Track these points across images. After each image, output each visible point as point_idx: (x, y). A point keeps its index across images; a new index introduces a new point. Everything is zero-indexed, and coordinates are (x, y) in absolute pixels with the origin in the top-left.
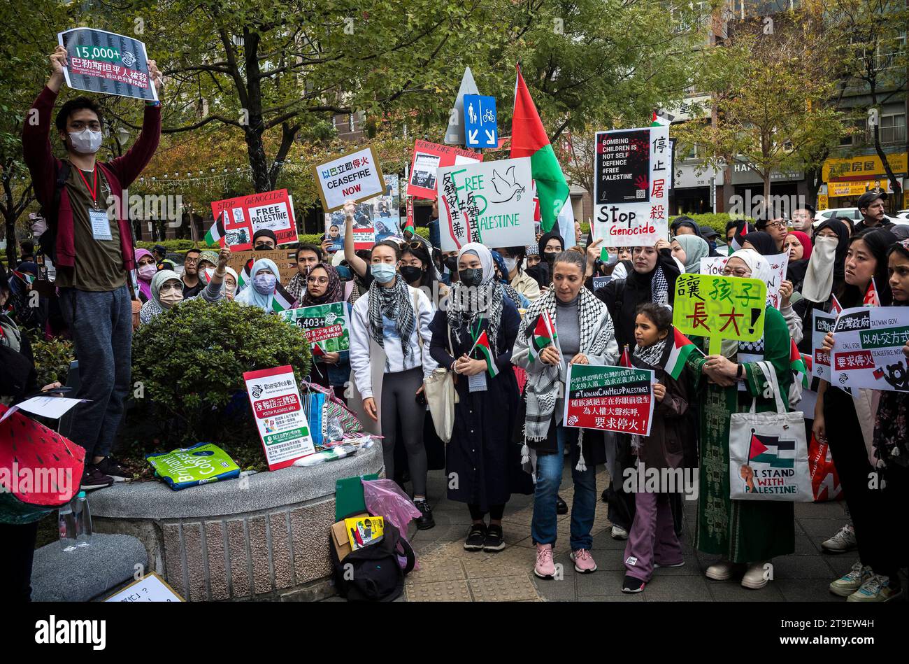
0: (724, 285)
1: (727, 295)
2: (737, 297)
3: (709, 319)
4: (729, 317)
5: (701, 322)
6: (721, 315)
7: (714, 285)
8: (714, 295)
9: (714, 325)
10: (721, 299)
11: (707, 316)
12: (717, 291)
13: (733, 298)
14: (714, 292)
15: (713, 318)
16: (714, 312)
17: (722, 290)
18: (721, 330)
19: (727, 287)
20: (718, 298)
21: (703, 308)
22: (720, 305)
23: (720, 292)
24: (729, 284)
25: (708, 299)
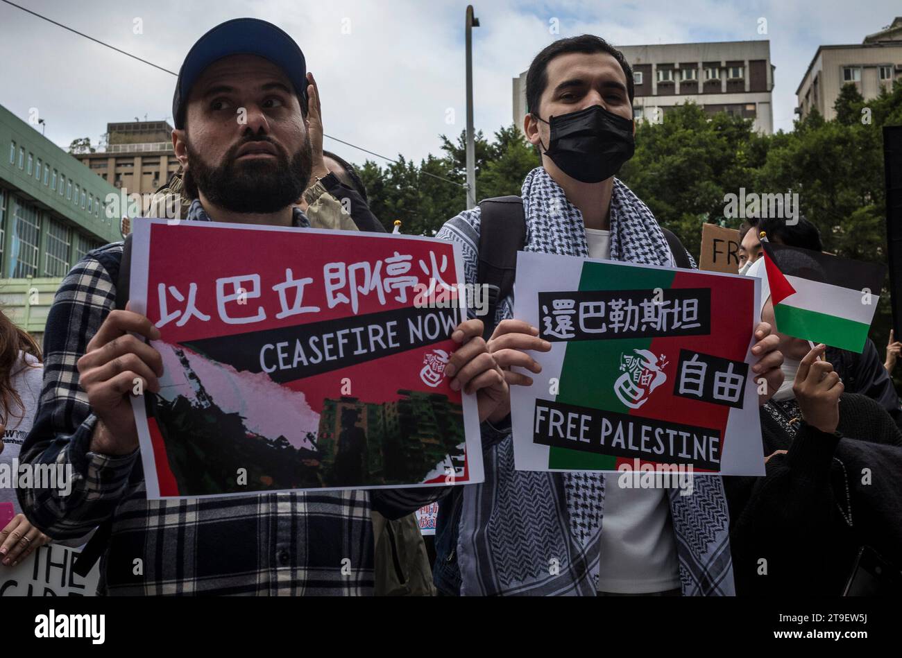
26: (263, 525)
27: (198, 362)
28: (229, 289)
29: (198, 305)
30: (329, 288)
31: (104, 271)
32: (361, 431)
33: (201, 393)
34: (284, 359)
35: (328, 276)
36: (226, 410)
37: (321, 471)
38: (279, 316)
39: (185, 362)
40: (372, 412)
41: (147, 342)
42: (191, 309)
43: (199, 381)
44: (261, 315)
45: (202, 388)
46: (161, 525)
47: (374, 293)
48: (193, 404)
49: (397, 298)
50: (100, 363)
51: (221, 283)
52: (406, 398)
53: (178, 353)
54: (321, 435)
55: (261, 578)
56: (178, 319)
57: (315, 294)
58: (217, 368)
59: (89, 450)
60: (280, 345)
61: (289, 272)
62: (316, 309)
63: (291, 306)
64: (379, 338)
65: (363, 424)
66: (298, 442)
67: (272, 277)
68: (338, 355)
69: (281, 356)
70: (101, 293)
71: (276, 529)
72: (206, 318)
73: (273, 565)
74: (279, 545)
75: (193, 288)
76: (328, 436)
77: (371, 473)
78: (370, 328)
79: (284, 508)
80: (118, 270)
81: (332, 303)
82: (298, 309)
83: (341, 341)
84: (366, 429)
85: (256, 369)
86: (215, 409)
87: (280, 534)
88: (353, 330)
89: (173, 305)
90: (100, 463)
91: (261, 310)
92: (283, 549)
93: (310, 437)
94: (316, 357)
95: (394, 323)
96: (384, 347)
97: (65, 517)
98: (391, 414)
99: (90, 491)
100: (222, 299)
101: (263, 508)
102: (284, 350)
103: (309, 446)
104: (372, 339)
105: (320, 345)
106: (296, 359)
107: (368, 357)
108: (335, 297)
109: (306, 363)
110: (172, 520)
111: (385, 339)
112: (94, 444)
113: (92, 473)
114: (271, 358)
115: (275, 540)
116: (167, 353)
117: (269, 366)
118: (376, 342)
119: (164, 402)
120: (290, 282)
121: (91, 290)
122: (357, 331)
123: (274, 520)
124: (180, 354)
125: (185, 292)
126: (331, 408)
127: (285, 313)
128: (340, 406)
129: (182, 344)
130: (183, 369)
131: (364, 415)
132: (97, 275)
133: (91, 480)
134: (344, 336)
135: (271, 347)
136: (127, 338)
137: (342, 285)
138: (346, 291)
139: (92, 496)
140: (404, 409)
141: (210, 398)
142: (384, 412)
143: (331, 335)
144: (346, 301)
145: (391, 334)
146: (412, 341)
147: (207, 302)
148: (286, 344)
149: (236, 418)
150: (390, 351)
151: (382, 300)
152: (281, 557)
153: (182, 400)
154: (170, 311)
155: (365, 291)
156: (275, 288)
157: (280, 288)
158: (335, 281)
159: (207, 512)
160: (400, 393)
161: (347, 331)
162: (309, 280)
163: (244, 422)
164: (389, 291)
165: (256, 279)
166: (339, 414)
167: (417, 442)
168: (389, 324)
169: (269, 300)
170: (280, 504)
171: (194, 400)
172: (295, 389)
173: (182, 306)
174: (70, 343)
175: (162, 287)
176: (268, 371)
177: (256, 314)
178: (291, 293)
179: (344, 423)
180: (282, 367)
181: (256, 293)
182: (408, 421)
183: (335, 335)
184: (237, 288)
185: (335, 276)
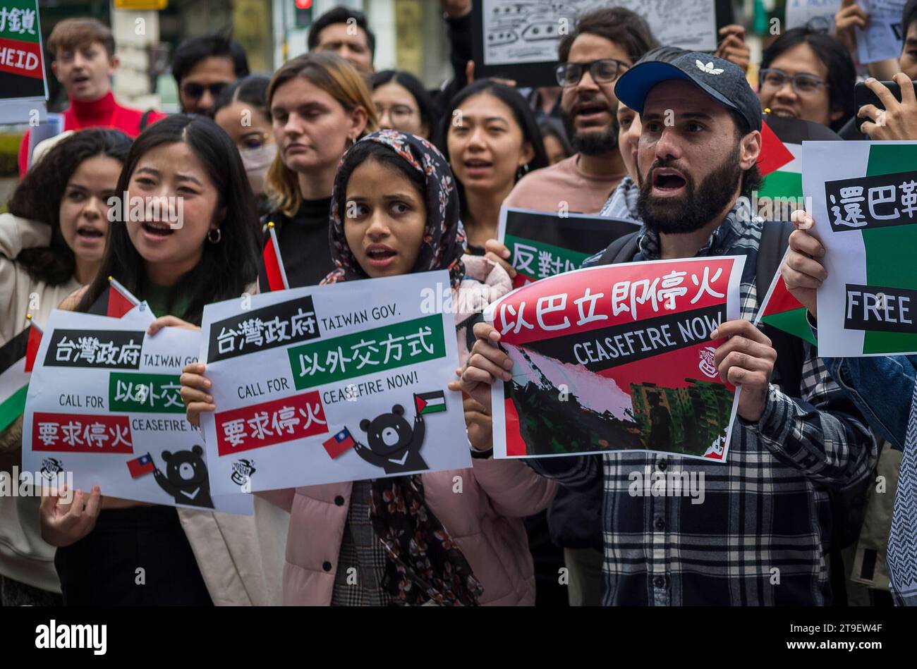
27: (536, 357)
30: (615, 300)
32: (665, 409)
33: (543, 379)
34: (591, 354)
35: (615, 291)
36: (564, 391)
37: (643, 438)
38: (579, 323)
39: (527, 358)
40: (669, 395)
42: (521, 322)
43: (540, 371)
44: (567, 324)
45: (543, 376)
47: (649, 302)
48: (540, 387)
49: (668, 306)
52: (693, 385)
53: (521, 352)
54: (636, 411)
56: (514, 328)
58: (549, 361)
60: (585, 345)
62: (605, 317)
64: (657, 338)
65: (665, 403)
68: (630, 351)
72: (531, 327)
76: (641, 411)
77: (676, 442)
78: (649, 330)
81: (616, 312)
82: (592, 317)
83: (630, 342)
84: (668, 408)
85: (575, 363)
86: (555, 391)
88: (636, 333)
91: (566, 319)
93: (627, 411)
94: (614, 353)
95: (667, 326)
96: (664, 345)
98: (684, 397)
102: (589, 348)
103: (628, 418)
104: (652, 340)
105: (613, 344)
106: (600, 356)
107: (652, 353)
108: (618, 306)
109: (608, 358)
111: (662, 338)
116: (513, 352)
117: (584, 360)
118: (656, 342)
119: (519, 387)
122: (640, 333)
124: (522, 352)
126: (637, 390)
128: (643, 389)
129: (522, 345)
130: (528, 363)
131: (664, 396)
134: (630, 337)
135: (580, 346)
137: (623, 298)
138: (627, 302)
140: (693, 393)
141: (550, 383)
142: (679, 395)
143: (620, 337)
144: (627, 309)
145: (666, 336)
146: (686, 341)
148: (589, 344)
149: (571, 398)
150: (669, 348)
151: (656, 308)
153: (532, 385)
155: (642, 301)
158: (619, 295)
160: (687, 380)
161: (631, 334)
164: (661, 300)
166: (645, 395)
167: (705, 421)
168: (663, 327)
171: (540, 385)
172: (606, 376)
176: (583, 363)
177: (563, 322)
179: (650, 402)
180: (592, 360)
182: (699, 406)
183: (623, 336)
184: (551, 304)
185: (620, 291)
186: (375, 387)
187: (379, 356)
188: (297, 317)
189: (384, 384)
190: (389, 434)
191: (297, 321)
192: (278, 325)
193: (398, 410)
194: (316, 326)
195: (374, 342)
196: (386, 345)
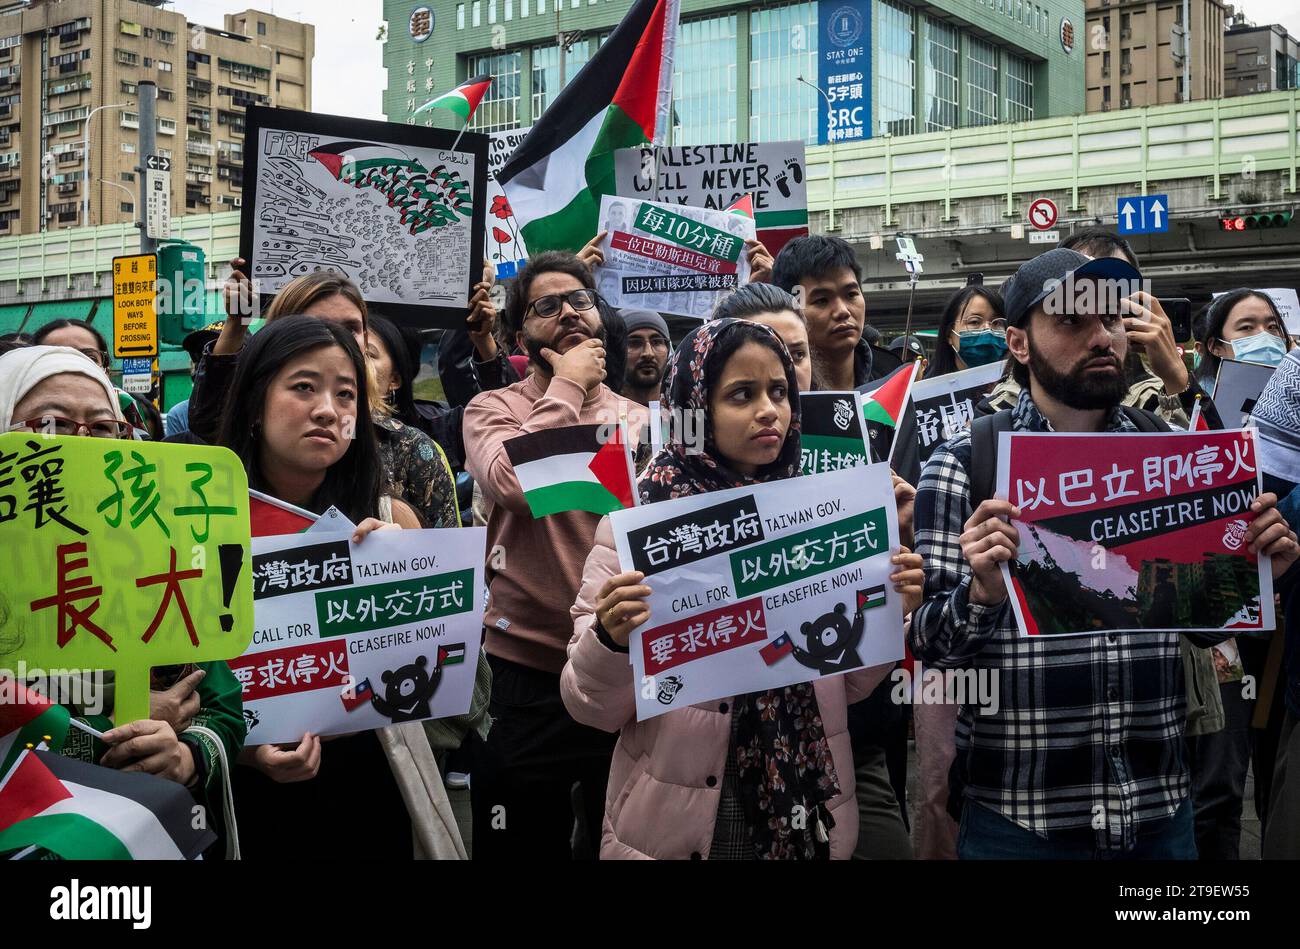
0: (139, 472)
1: (151, 509)
2: (179, 511)
3: (105, 600)
4: (163, 586)
5: (83, 618)
6: (141, 583)
7: (109, 473)
8: (111, 511)
9: (123, 620)
10: (136, 524)
11: (98, 591)
12: (118, 496)
13: (168, 517)
14: (109, 501)
15: (119, 598)
16: (119, 572)
17: (135, 490)
18: (146, 637)
19: (147, 478)
20: (127, 518)
21: (83, 563)
22: (134, 545)
23: (130, 500)
24: (151, 468)
25: (95, 523)
26: (1096, 671)
27: (1046, 536)
28: (1069, 481)
29: (1045, 494)
30: (1147, 476)
31: (959, 465)
32: (1173, 585)
33: (1048, 558)
34: (1109, 531)
35: (1146, 467)
36: (1066, 570)
37: (1140, 616)
38: (1106, 499)
39: (1036, 536)
40: (1181, 570)
41: (1009, 523)
42: (1041, 497)
43: (1046, 549)
44: (1093, 499)
45: (1048, 554)
46: (1015, 666)
47: (1184, 479)
48: (1042, 566)
49: (1204, 482)
50: (977, 539)
51: (1062, 477)
52: (1210, 559)
53: (1031, 529)
54: (1139, 588)
55: (1096, 711)
56: (1032, 504)
57: (1135, 482)
58: (1059, 538)
59: (968, 602)
60: (1106, 521)
61: (1115, 466)
62: (1136, 493)
63: (1115, 491)
64: (1187, 513)
65: (1174, 580)
66: (1121, 594)
67: (1101, 470)
68: (1153, 526)
69: (1107, 528)
70: (958, 483)
71: (1106, 673)
72: (1052, 503)
73: (1105, 701)
74: (1109, 685)
75: (1042, 481)
76: (1146, 589)
77: (1180, 618)
78: (1180, 505)
79: (1112, 656)
80: (970, 462)
81: (1149, 488)
82: (1121, 493)
83: (1156, 516)
84: (1176, 584)
85: (1088, 539)
86: (1057, 569)
87: (1110, 676)
88: (1166, 507)
89: (1028, 494)
90: (978, 611)
91: (1093, 495)
92: (1113, 688)
93: (1131, 590)
94: (1135, 528)
95: (1201, 500)
96: (1192, 519)
97: (950, 654)
98: (1198, 571)
99: (970, 632)
100: (1063, 489)
101: (1095, 656)
102: (1109, 524)
103: (1130, 597)
104: (1181, 513)
105: (1138, 520)
106: (1119, 531)
107: (1178, 527)
108: (1151, 483)
109: (1127, 533)
110: (1023, 663)
111: (1192, 513)
112: (971, 597)
113: (973, 619)
114: (1100, 530)
115: (1106, 681)
116: (1022, 529)
117: (1098, 536)
118: (1185, 516)
119: (1021, 565)
120: (1116, 474)
121: (950, 480)
122: (1169, 508)
123: (1104, 666)
124: (1032, 529)
125: (1036, 485)
126: (1147, 567)
127: (1111, 496)
128: (1154, 566)
129: (1034, 523)
130: (1034, 540)
131: (1175, 573)
132: (954, 467)
133: (972, 624)
134: (1158, 512)
135: (1100, 522)
136: (993, 521)
137: (1158, 473)
138: (1161, 478)
139: (971, 637)
140: (1208, 567)
141: (1054, 562)
142: (1191, 570)
143: (1148, 512)
144: (1161, 485)
145: (1197, 510)
146: (1216, 514)
147: (1052, 491)
148: (1111, 519)
149: (1073, 576)
150: (1196, 523)
151: (1191, 483)
152: (1111, 695)
153: (1034, 563)
154: (1025, 500)
155: (1176, 477)
156: (1103, 479)
157: (1108, 479)
158: (1151, 471)
159: (1050, 658)
160: (1205, 555)
161: (1161, 508)
162: (1131, 472)
163: (1080, 579)
164: (1197, 476)
165: (1089, 472)
166: (1154, 573)
167: (1218, 594)
168: (1196, 502)
169: (1099, 488)
170: (1109, 653)
171: (1042, 564)
172: (1119, 553)
173: (1034, 495)
174: (938, 522)
175: (1019, 482)
176: (1096, 539)
177: (1088, 498)
178: (1116, 482)
179: (1158, 579)
180: (1108, 537)
181: (1089, 483)
182: (1212, 580)
183: (1151, 511)
184: (1075, 480)
185: (1152, 467)
186: (820, 589)
187: (824, 556)
188: (739, 519)
189: (829, 584)
190: (828, 634)
191: (739, 523)
192: (718, 530)
193: (840, 608)
194: (759, 527)
195: (819, 541)
196: (831, 543)
